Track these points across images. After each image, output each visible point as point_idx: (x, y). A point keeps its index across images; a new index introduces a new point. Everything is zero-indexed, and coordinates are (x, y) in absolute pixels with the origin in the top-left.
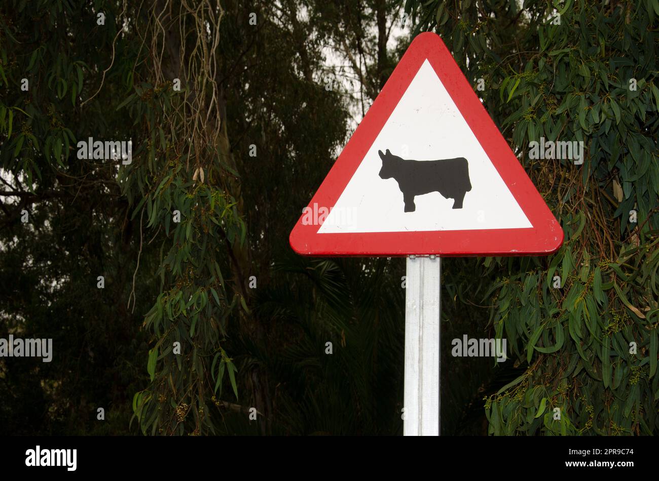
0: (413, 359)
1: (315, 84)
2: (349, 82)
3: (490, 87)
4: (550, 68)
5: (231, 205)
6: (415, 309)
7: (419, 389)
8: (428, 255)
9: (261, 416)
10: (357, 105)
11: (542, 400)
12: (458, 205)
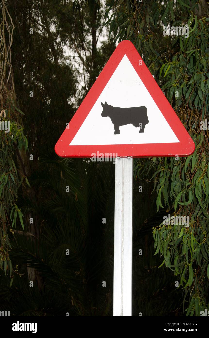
0: (119, 210)
1: (60, 65)
2: (78, 65)
3: (154, 69)
4: (186, 60)
5: (20, 130)
6: (120, 184)
7: (122, 225)
8: (127, 157)
9: (34, 237)
10: (81, 76)
11: (182, 229)
12: (142, 131)
